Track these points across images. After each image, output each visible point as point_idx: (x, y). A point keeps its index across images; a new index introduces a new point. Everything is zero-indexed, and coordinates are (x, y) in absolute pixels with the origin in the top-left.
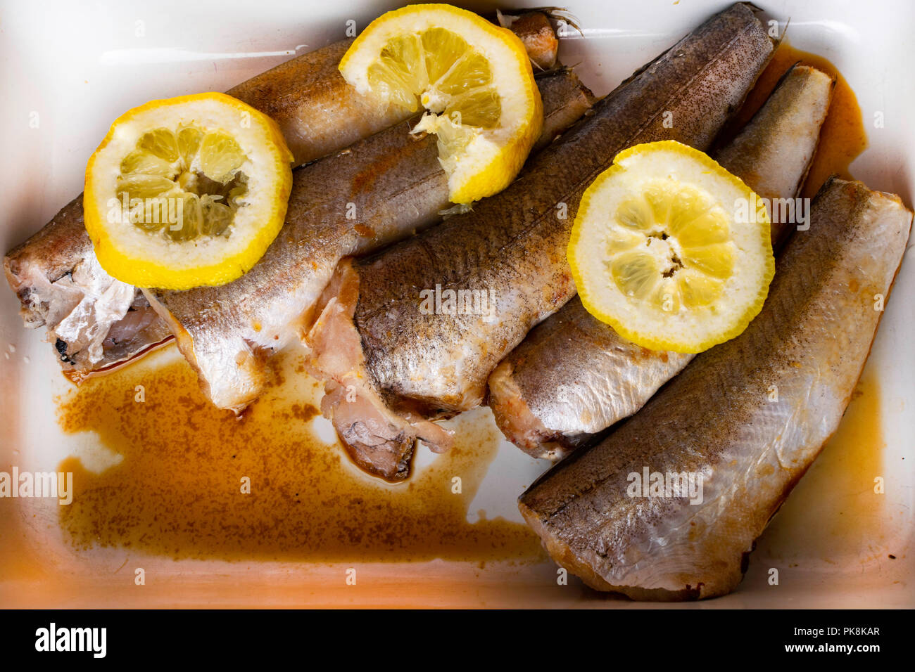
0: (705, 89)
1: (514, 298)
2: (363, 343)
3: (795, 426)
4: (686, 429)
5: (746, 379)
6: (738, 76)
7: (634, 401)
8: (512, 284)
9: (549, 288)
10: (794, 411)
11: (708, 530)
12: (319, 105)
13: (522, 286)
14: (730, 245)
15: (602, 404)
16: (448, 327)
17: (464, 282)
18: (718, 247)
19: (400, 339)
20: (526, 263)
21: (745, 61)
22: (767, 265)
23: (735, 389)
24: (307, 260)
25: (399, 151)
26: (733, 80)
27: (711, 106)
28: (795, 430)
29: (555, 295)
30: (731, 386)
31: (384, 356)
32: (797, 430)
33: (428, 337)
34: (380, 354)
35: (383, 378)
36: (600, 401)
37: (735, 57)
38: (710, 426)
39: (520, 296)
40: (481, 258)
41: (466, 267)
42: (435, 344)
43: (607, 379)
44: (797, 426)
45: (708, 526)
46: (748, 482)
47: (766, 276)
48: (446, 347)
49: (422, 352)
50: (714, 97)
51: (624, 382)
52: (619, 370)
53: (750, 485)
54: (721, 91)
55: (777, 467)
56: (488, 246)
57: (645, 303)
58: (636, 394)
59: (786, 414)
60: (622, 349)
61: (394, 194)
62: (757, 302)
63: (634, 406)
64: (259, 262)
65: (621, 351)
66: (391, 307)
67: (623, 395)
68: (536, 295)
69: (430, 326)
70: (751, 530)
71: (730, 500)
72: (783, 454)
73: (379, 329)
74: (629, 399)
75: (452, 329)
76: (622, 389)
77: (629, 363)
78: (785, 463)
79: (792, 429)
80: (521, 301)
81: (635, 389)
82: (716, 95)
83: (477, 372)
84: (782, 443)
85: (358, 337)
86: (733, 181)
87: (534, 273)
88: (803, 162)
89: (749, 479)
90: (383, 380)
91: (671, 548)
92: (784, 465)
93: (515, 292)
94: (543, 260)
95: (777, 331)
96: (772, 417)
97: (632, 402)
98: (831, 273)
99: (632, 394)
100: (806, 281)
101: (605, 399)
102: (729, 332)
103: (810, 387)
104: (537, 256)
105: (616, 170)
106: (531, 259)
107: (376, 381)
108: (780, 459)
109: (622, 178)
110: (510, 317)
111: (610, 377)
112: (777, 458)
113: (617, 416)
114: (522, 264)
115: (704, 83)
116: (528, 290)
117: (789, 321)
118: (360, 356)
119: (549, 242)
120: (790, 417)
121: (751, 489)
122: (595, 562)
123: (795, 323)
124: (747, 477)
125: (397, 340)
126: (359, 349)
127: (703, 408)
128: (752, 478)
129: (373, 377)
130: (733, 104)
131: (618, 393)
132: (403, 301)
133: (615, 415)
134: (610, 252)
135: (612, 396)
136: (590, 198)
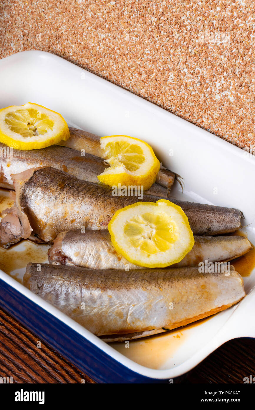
0: (206, 216)
1: (89, 209)
2: (31, 178)
3: (143, 308)
4: (105, 276)
5: (140, 279)
6: (220, 222)
7: (97, 264)
8: (92, 205)
9: (103, 217)
10: (147, 301)
11: (82, 315)
12: (86, 142)
13: (95, 208)
14: (172, 245)
15: (86, 255)
16: (61, 197)
17: (78, 191)
18: (168, 243)
19: (43, 186)
20: (103, 204)
21: (226, 221)
22: (179, 258)
23: (133, 279)
24: (41, 161)
25: (96, 162)
26: (217, 222)
27: (203, 222)
28: (142, 309)
29: (103, 222)
30: (132, 277)
31: (34, 186)
32: (142, 310)
33: (52, 194)
34: (33, 184)
35: (27, 192)
36: (86, 253)
37: (223, 217)
38: (113, 281)
39: (92, 210)
40: (90, 191)
41: (83, 189)
42: (52, 198)
43: (94, 249)
44: (144, 309)
45: (83, 314)
46: (110, 313)
47: (175, 260)
48: (55, 202)
49: (46, 196)
50: (207, 220)
51: (99, 254)
52: (101, 249)
53: (110, 314)
54: (211, 221)
55: (125, 318)
56: (96, 191)
57: (128, 238)
58: (99, 263)
59: (143, 299)
60: (108, 245)
61: (83, 169)
62: (165, 264)
63: (96, 266)
64: (27, 150)
65: (107, 245)
66: (50, 177)
67: (95, 258)
68: (97, 215)
69: (56, 192)
70: (96, 329)
71: (98, 313)
72: (130, 315)
73: (40, 179)
74: (96, 261)
75: (62, 199)
76: (97, 256)
77: (106, 250)
78: (129, 320)
79: (141, 307)
80: (91, 212)
81: (101, 260)
82: (208, 221)
83: (57, 221)
84: (133, 309)
85: (32, 175)
86: (190, 231)
87: (102, 209)
88: (220, 257)
89: (111, 311)
90: (26, 192)
91: (64, 308)
92: (128, 320)
93: (91, 208)
94: (109, 208)
95: (164, 277)
96: (137, 295)
97: (96, 263)
98: (199, 278)
99: (98, 261)
100: (188, 273)
101: (88, 254)
102: (147, 264)
103: (159, 300)
104: (108, 205)
105: (155, 205)
106: (105, 204)
107: (24, 189)
108: (128, 316)
109: (155, 208)
110: (83, 213)
111: (96, 248)
112: (127, 315)
113: (87, 264)
114: (101, 203)
115: (207, 214)
116: (96, 211)
117: (171, 277)
118: (27, 180)
119: (115, 205)
120: (144, 302)
121: (110, 316)
122: (34, 287)
123: (172, 280)
124: (111, 310)
125: (42, 186)
126: (29, 178)
127: (117, 275)
128: (113, 312)
129: (25, 187)
130: (212, 229)
131: (94, 256)
132: (55, 179)
133: (87, 262)
134: (131, 220)
135: (91, 255)
136: (140, 204)
